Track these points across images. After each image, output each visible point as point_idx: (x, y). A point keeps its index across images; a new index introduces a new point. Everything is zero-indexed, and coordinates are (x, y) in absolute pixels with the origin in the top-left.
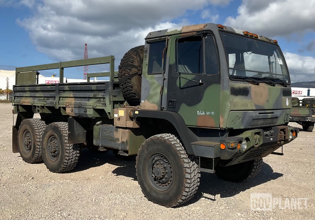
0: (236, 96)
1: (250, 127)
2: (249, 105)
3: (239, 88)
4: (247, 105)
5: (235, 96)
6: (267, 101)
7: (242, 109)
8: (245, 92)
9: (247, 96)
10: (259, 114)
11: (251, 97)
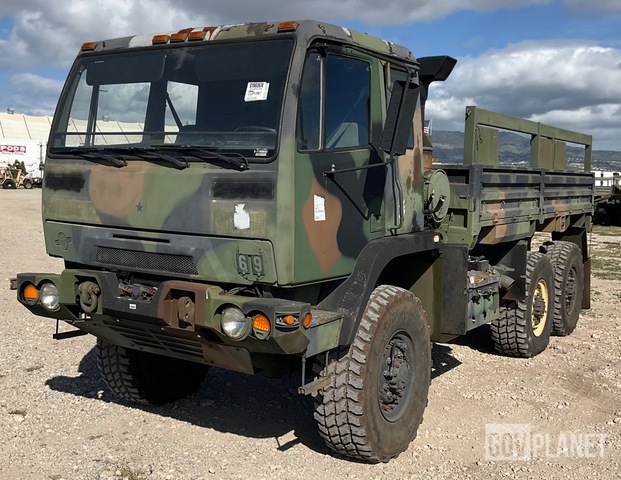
0: (55, 190)
1: (96, 264)
2: (84, 212)
3: (63, 174)
4: (78, 213)
5: (52, 191)
6: (139, 208)
7: (67, 218)
8: (75, 183)
9: (79, 191)
10: (115, 236)
11: (88, 195)
